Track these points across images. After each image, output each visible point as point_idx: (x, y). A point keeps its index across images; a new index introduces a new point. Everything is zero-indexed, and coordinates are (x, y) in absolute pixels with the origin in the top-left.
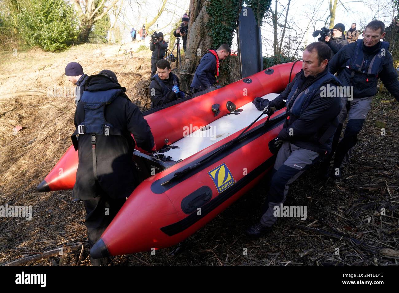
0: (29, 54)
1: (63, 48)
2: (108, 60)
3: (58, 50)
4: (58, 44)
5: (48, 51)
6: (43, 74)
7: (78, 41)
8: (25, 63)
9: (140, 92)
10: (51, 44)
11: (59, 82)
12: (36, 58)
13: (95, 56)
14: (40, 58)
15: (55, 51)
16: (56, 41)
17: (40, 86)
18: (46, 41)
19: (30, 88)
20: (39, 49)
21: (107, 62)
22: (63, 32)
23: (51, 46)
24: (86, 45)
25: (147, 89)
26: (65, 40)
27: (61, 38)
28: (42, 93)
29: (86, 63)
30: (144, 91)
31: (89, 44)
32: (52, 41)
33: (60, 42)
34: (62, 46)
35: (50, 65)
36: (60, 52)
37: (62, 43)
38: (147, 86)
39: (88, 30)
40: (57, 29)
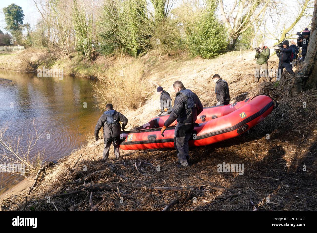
0: (193, 62)
1: (216, 55)
2: (246, 64)
3: (212, 57)
4: (212, 53)
5: (205, 58)
6: (199, 76)
7: (226, 49)
8: (190, 68)
9: (260, 91)
10: (208, 53)
11: (207, 81)
12: (197, 64)
13: (238, 60)
14: (199, 64)
15: (210, 58)
16: (211, 51)
17: (196, 84)
18: (204, 52)
19: (189, 85)
20: (199, 58)
21: (245, 66)
22: (217, 45)
23: (207, 55)
24: (232, 52)
25: (267, 89)
26: (217, 50)
27: (215, 49)
28: (196, 88)
29: (229, 67)
30: (264, 90)
31: (234, 52)
32: (208, 51)
33: (213, 52)
34: (215, 54)
35: (205, 69)
36: (213, 59)
37: (215, 53)
38: (267, 86)
39: (235, 41)
40: (212, 43)
